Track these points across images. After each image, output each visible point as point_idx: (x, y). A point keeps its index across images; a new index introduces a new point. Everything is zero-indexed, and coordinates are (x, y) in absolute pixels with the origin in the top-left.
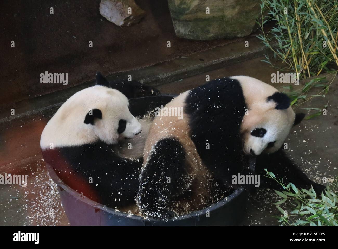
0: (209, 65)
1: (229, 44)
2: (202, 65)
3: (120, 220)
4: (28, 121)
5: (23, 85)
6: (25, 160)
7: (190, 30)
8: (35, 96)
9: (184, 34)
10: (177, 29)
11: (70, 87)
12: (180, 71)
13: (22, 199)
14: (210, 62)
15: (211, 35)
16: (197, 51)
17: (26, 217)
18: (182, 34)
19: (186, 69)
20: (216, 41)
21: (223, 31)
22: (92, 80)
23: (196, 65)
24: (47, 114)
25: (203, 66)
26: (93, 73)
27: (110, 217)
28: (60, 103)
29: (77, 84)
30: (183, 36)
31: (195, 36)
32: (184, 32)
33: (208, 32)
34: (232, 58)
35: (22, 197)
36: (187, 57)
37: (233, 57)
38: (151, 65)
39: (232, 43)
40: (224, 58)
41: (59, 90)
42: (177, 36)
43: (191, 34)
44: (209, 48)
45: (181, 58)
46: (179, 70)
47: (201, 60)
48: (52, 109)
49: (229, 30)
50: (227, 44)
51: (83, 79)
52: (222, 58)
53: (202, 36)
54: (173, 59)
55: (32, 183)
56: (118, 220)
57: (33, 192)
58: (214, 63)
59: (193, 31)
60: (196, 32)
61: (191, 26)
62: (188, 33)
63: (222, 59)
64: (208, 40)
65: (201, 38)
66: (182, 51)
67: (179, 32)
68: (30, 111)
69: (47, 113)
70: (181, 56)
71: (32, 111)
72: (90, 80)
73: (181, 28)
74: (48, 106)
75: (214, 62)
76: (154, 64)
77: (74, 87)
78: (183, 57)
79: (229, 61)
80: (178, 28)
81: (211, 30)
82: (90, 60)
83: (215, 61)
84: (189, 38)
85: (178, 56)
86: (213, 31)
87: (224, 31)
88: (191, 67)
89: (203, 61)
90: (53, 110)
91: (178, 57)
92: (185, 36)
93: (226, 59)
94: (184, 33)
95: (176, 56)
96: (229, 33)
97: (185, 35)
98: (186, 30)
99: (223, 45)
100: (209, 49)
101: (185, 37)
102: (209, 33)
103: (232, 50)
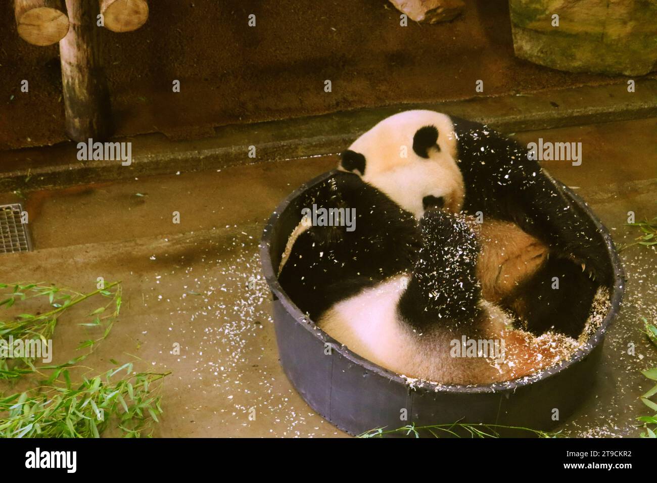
0: (566, 116)
1: (607, 85)
2: (554, 113)
3: (367, 373)
4: (231, 163)
5: (233, 99)
6: (218, 231)
7: (541, 49)
8: (249, 121)
9: (530, 54)
10: (517, 42)
11: (314, 115)
12: (513, 118)
13: (203, 297)
14: (570, 111)
15: (577, 64)
16: (548, 87)
17: (207, 330)
18: (526, 53)
19: (525, 117)
20: (584, 74)
21: (599, 61)
22: (353, 108)
23: (543, 113)
24: (266, 156)
25: (556, 116)
26: (357, 98)
27: (350, 366)
28: (291, 141)
29: (327, 112)
30: (526, 56)
31: (548, 60)
32: (529, 50)
33: (573, 57)
34: (610, 110)
35: (204, 294)
36: (529, 96)
37: (611, 108)
38: (463, 99)
39: (612, 84)
40: (595, 108)
41: (293, 117)
42: (516, 55)
43: (542, 55)
44: (570, 85)
45: (518, 95)
46: (511, 117)
47: (554, 104)
48: (276, 148)
49: (610, 60)
50: (603, 83)
51: (337, 104)
52: (592, 108)
53: (561, 64)
54: (503, 94)
55: (224, 273)
56: (364, 374)
57: (224, 287)
58: (575, 114)
59: (546, 52)
60: (551, 53)
61: (544, 42)
62: (537, 54)
63: (591, 110)
64: (571, 71)
65: (558, 66)
66: (522, 83)
67: (521, 48)
68: (238, 147)
69: (266, 154)
70: (518, 92)
71: (240, 147)
72: (350, 109)
73: (527, 42)
74: (270, 141)
75: (577, 112)
76: (467, 98)
77: (322, 116)
78: (521, 93)
79: (602, 114)
80: (519, 41)
81: (578, 55)
82: (355, 73)
83: (578, 110)
84: (537, 62)
85: (514, 90)
86: (582, 58)
87: (602, 60)
88: (533, 114)
89: (556, 108)
90: (277, 150)
91: (512, 93)
92: (531, 58)
93: (598, 110)
94: (529, 52)
95: (509, 90)
96: (609, 66)
97: (531, 56)
98: (534, 48)
99: (596, 84)
100: (570, 87)
101: (529, 59)
102: (575, 59)
103: (611, 96)
